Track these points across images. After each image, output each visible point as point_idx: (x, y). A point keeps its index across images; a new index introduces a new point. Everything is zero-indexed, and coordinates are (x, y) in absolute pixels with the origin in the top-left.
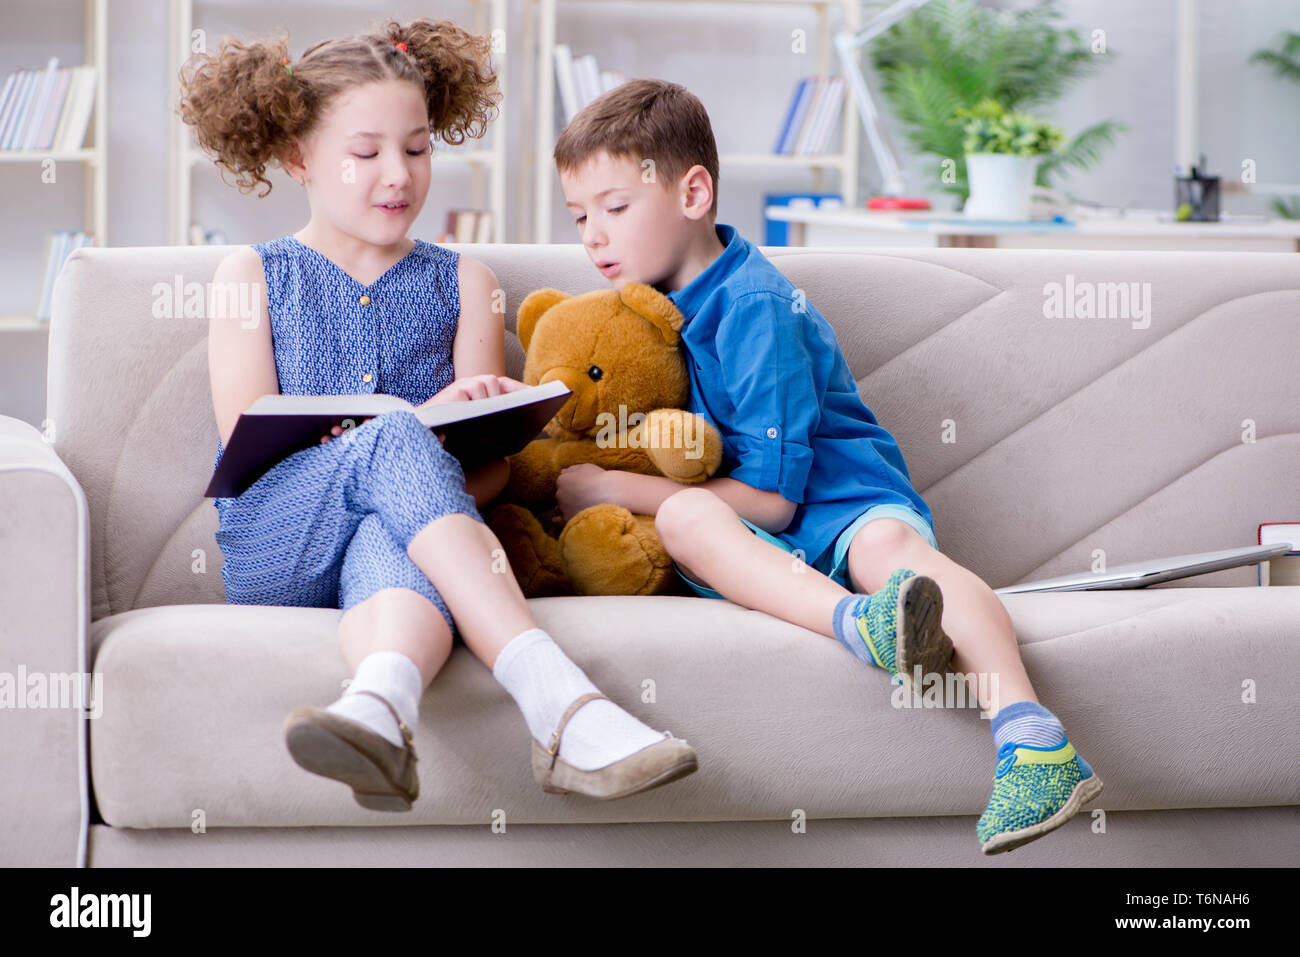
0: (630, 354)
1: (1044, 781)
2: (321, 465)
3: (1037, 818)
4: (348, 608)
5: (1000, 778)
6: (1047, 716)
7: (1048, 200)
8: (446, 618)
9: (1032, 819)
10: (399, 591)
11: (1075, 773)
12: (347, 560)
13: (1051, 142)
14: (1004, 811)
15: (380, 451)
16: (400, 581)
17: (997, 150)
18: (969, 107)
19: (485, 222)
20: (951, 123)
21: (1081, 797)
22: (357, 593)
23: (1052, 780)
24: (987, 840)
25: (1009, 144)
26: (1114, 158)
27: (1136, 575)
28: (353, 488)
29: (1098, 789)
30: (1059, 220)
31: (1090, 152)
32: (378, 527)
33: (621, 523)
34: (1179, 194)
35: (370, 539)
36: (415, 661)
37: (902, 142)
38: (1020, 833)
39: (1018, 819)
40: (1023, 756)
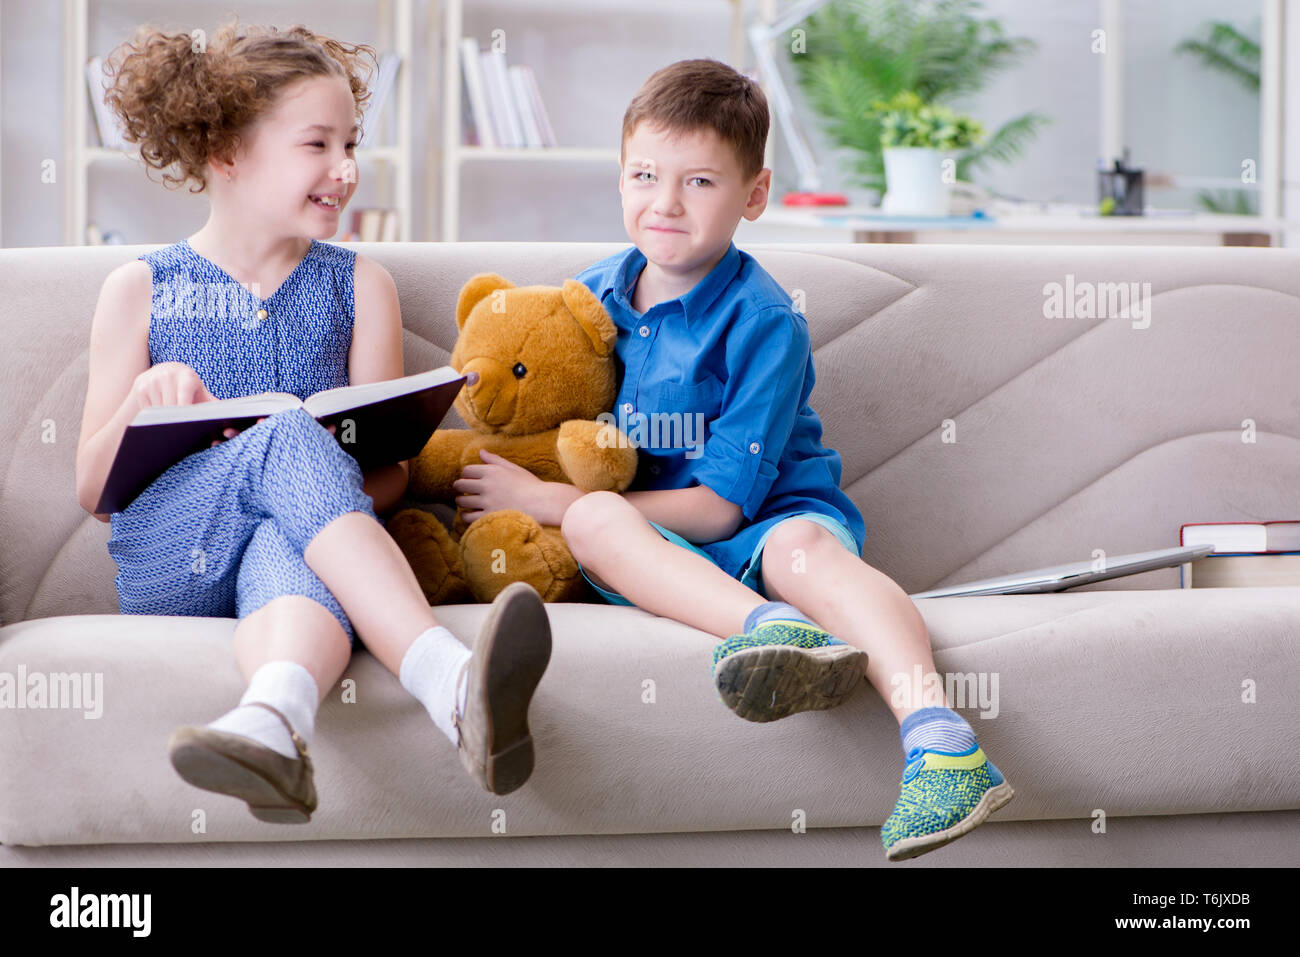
0: (557, 358)
1: (952, 787)
2: (215, 469)
3: (943, 824)
4: (244, 617)
5: (906, 783)
6: (957, 721)
7: (968, 195)
8: (343, 625)
9: (938, 825)
10: (294, 599)
11: (985, 779)
12: (243, 568)
13: (970, 136)
14: (909, 816)
15: (274, 452)
16: (296, 588)
17: (915, 144)
18: (887, 99)
19: (391, 221)
20: (868, 116)
21: (990, 804)
22: (252, 601)
23: (960, 786)
24: (891, 845)
25: (927, 137)
26: (1036, 151)
27: (1054, 578)
28: (248, 491)
29: (1009, 796)
30: (979, 215)
31: (1011, 145)
32: (274, 533)
33: (524, 531)
34: (1102, 187)
35: (265, 546)
36: (312, 672)
37: (818, 137)
38: (925, 839)
39: (923, 824)
40: (932, 761)
